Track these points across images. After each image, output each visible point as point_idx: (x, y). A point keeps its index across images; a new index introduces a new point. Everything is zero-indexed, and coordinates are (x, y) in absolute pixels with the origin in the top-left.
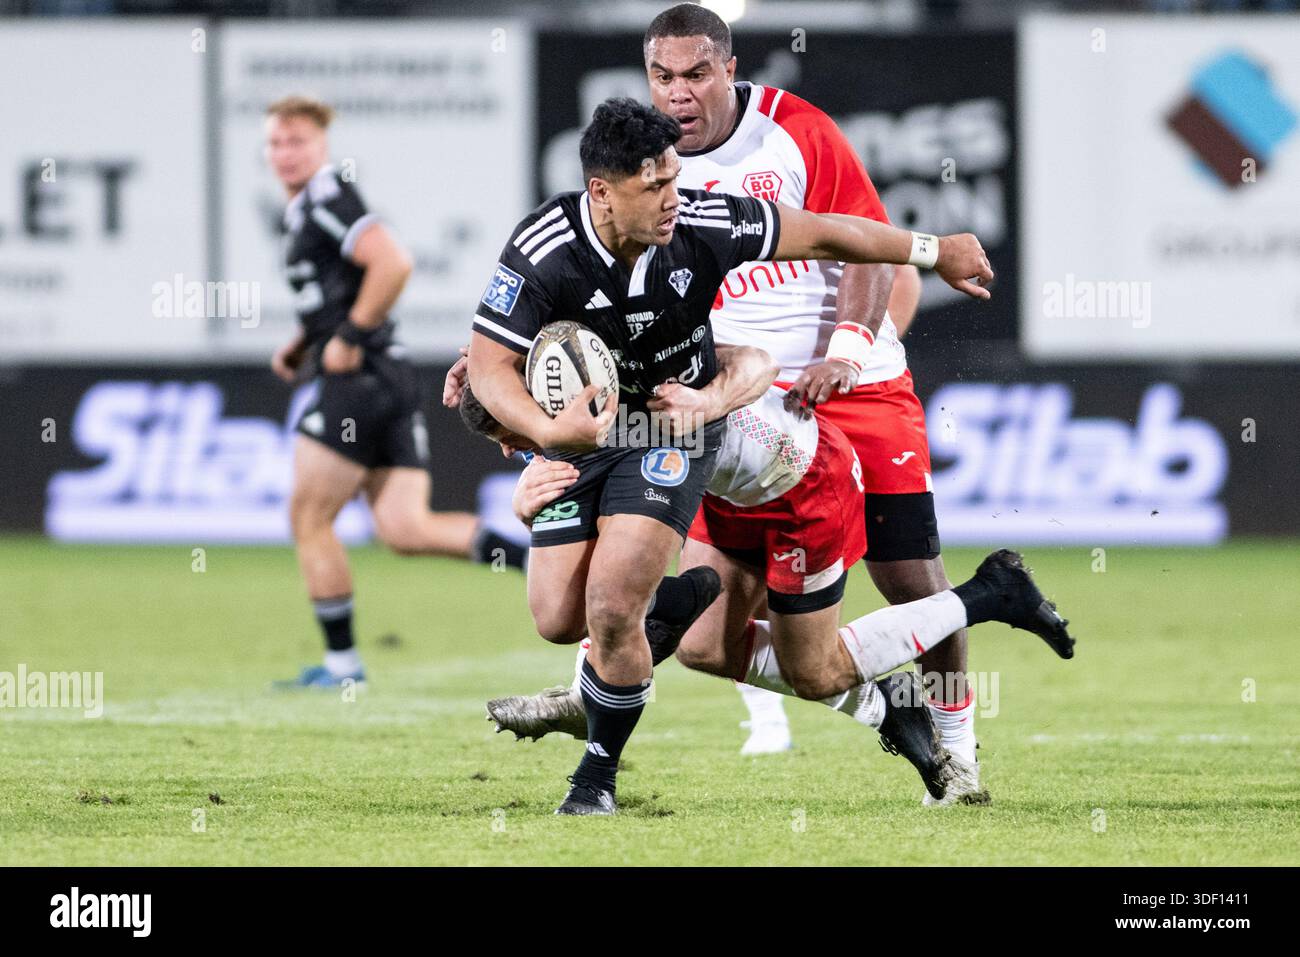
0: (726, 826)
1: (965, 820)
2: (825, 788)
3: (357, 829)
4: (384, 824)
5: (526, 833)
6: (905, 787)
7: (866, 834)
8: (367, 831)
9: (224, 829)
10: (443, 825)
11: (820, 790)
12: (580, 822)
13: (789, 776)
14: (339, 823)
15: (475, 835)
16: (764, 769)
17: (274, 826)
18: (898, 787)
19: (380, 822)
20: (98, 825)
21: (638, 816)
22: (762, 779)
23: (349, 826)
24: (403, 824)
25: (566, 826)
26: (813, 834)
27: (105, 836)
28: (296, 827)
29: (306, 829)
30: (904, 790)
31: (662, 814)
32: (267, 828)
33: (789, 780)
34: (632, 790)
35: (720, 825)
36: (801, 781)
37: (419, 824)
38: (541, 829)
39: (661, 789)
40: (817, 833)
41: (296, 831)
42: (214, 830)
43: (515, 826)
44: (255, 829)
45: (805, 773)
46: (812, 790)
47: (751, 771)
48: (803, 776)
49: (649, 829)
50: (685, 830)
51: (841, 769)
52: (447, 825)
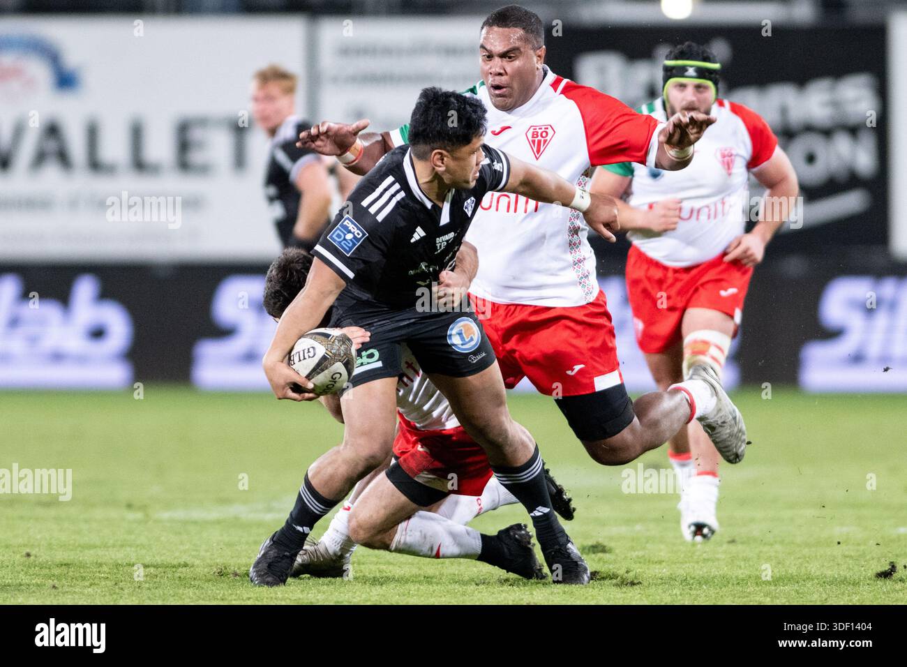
0: (678, 593)
1: (849, 589)
2: (750, 566)
3: (415, 595)
4: (434, 592)
5: (536, 598)
6: (806, 565)
7: (778, 599)
8: (422, 596)
9: (320, 595)
10: (476, 592)
11: (745, 567)
12: (574, 590)
13: (723, 557)
14: (402, 590)
15: (499, 599)
16: (705, 552)
17: (355, 593)
18: (801, 564)
19: (431, 590)
20: (230, 592)
21: (616, 585)
22: (704, 559)
23: (409, 593)
24: (448, 591)
25: (564, 592)
26: (741, 599)
27: (235, 600)
28: (371, 594)
29: (378, 595)
30: (805, 567)
31: (633, 584)
32: (350, 594)
33: (724, 559)
34: (611, 567)
35: (675, 592)
36: (732, 560)
37: (459, 591)
38: (546, 594)
39: (633, 566)
40: (744, 597)
41: (372, 596)
42: (313, 595)
43: (528, 593)
44: (342, 595)
45: (735, 555)
46: (740, 567)
47: (697, 554)
48: (734, 557)
49: (623, 595)
50: (649, 596)
51: (761, 552)
52: (479, 592)
